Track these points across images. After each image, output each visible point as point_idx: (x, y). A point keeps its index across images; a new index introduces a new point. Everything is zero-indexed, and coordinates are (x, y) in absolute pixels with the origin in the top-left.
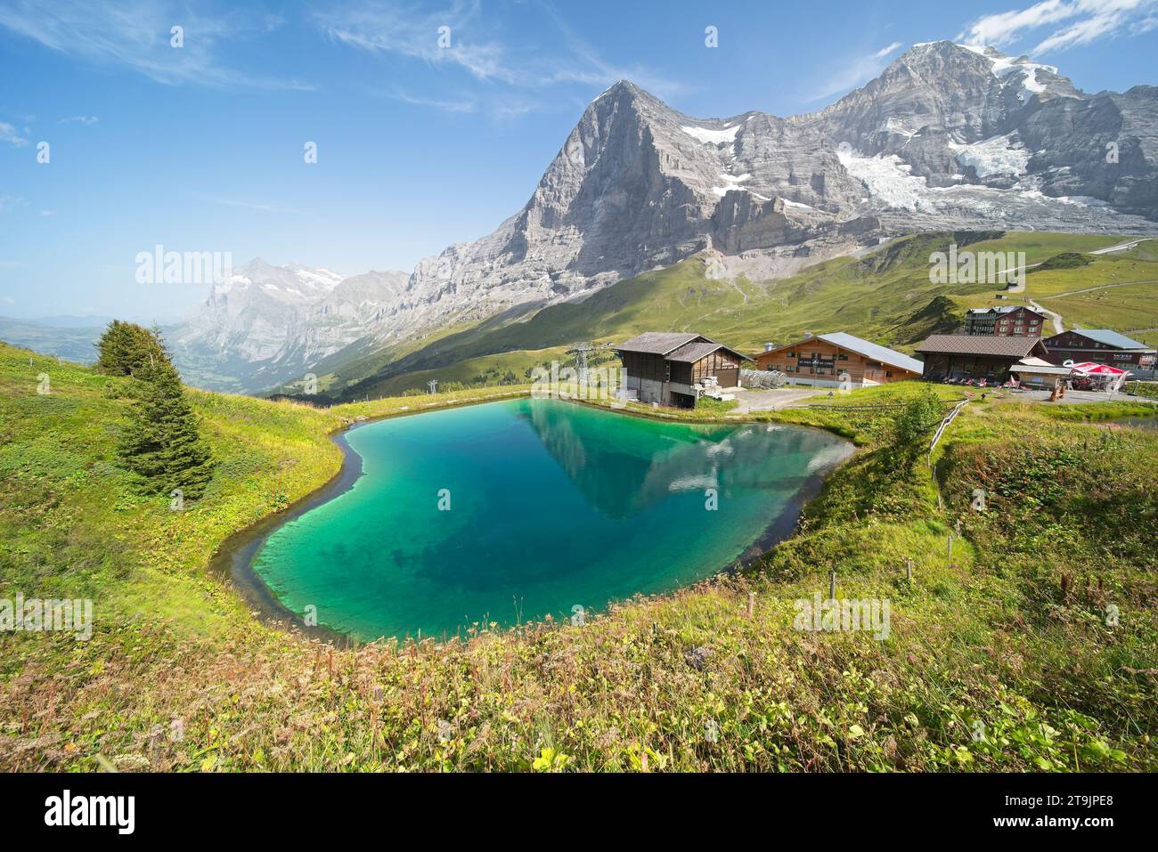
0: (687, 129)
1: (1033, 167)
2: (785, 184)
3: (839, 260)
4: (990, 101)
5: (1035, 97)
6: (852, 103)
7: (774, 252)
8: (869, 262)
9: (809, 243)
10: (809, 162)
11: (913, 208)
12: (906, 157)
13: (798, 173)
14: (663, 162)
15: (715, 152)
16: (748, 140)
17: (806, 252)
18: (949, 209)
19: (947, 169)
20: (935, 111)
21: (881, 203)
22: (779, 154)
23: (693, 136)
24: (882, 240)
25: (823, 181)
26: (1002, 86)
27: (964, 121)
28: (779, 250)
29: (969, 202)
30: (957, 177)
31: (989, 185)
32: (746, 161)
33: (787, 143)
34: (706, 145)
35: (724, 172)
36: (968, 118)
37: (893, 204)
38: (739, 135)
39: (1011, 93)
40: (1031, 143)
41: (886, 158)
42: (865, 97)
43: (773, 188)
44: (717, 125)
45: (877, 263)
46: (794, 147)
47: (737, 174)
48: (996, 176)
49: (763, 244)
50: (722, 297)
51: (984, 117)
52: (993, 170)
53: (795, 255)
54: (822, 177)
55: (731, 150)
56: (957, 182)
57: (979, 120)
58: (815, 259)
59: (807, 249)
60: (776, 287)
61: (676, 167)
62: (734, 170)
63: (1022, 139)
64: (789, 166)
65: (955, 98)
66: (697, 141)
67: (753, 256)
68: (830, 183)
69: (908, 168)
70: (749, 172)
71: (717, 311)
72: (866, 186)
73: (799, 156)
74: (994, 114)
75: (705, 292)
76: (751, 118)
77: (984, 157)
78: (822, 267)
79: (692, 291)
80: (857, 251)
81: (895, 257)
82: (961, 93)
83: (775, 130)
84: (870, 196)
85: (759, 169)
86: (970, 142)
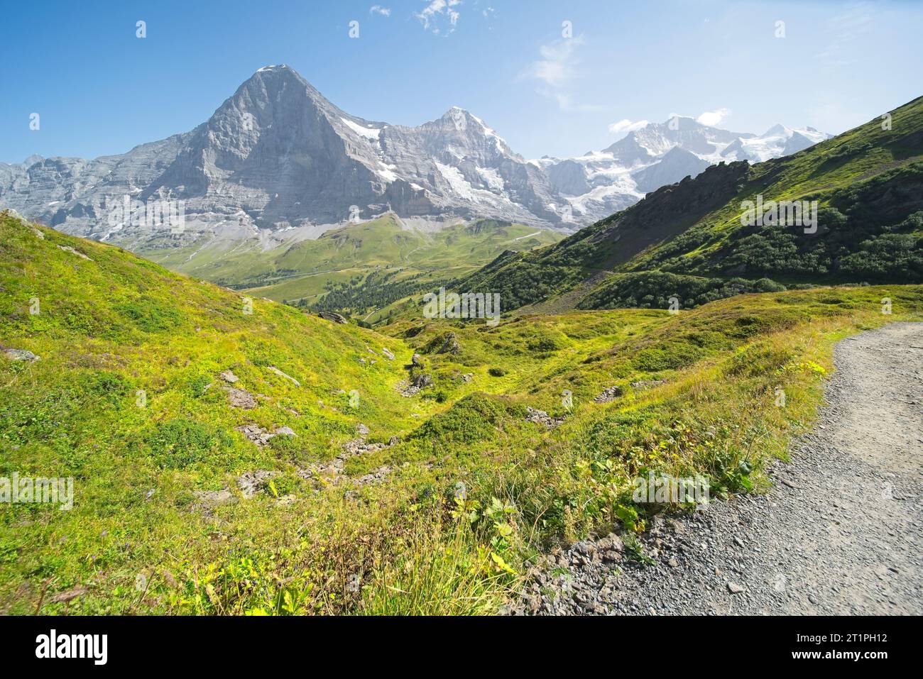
0: (344, 120)
1: (506, 188)
2: (415, 176)
3: (459, 226)
4: (486, 149)
5: (501, 154)
6: (429, 129)
7: (427, 217)
8: (471, 228)
9: (442, 215)
10: (425, 165)
11: (471, 199)
12: (461, 171)
13: (421, 171)
14: (347, 148)
15: (368, 143)
16: (388, 141)
17: (441, 220)
18: (483, 202)
19: (478, 181)
20: (467, 147)
21: (458, 195)
22: (408, 157)
23: (352, 127)
24: (472, 219)
25: (434, 178)
26: (489, 143)
27: (478, 156)
28: (429, 217)
29: (488, 200)
30: (482, 185)
31: (494, 192)
32: (391, 156)
33: (410, 150)
34: (362, 137)
35: (380, 160)
36: (480, 155)
37: (463, 196)
38: (382, 137)
39: (493, 148)
40: (504, 177)
41: (452, 168)
42: (435, 128)
43: (409, 177)
44: (363, 123)
45: (474, 229)
46: (415, 155)
47: (388, 163)
48: (495, 188)
49: (420, 212)
50: (416, 241)
51: (485, 157)
52: (493, 186)
53: (437, 221)
54: (433, 177)
55: (378, 144)
56: (482, 188)
57: (484, 158)
58: (448, 224)
59: (442, 218)
60: (437, 237)
61: (355, 153)
62: (386, 160)
63: (501, 173)
64: (415, 166)
65: (474, 143)
66: (356, 133)
67: (416, 218)
68: (437, 180)
69: (463, 176)
70: (394, 164)
71: (418, 249)
72: (449, 183)
73: (419, 161)
74: (489, 156)
75: (406, 238)
76: (385, 127)
77: (490, 179)
78: (453, 228)
79: (399, 237)
80: (463, 222)
81: (480, 228)
82: (475, 141)
83: (402, 140)
84: (452, 189)
85: (400, 163)
86: (482, 167)
